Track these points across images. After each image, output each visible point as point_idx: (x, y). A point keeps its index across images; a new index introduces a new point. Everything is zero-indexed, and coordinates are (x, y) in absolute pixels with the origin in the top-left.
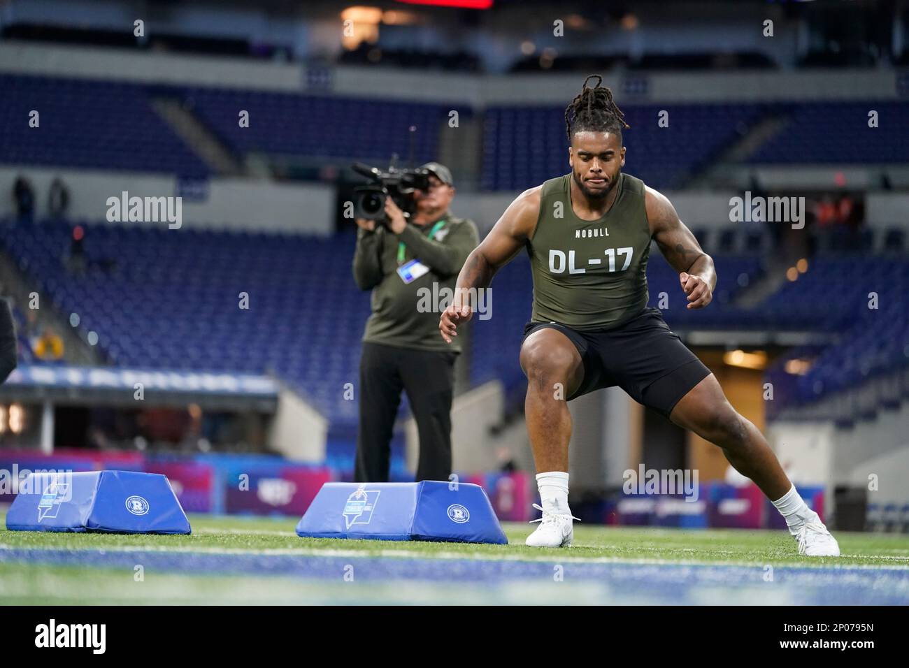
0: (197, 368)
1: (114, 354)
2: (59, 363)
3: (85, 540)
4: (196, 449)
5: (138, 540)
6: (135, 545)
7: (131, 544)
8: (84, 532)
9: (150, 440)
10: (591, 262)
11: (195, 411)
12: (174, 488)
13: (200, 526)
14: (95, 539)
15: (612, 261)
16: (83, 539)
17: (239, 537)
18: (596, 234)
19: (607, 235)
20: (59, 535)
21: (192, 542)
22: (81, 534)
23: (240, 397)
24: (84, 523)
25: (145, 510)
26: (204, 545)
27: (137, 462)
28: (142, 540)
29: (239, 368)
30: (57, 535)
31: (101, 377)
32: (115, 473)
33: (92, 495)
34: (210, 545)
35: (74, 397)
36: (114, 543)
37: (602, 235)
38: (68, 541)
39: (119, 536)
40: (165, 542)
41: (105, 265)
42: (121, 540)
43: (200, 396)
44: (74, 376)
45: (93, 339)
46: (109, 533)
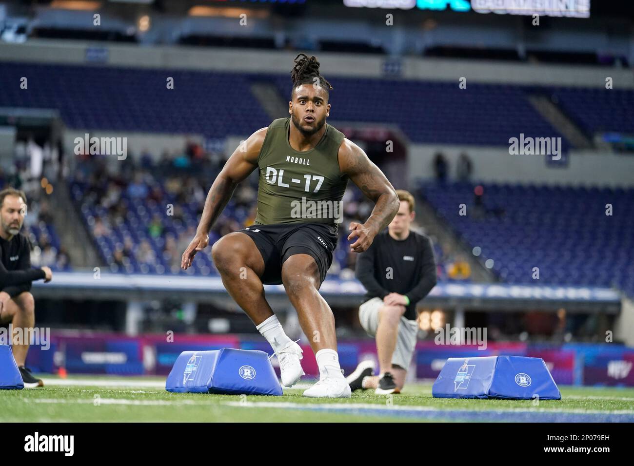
0: (562, 283)
1: (504, 275)
2: (466, 281)
3: (487, 405)
4: (563, 341)
5: (524, 404)
6: (522, 407)
7: (520, 407)
8: (486, 399)
9: (531, 334)
10: (294, 181)
11: (561, 314)
12: (548, 367)
13: (568, 394)
14: (494, 403)
15: (308, 183)
16: (486, 403)
17: (595, 401)
18: (300, 162)
19: (308, 164)
20: (469, 401)
21: (562, 405)
22: (484, 400)
23: (593, 303)
24: (486, 392)
25: (529, 383)
26: (571, 407)
27: (522, 349)
28: (527, 404)
29: (592, 284)
30: (468, 401)
31: (496, 291)
32: (507, 357)
33: (491, 373)
34: (574, 407)
35: (476, 305)
36: (508, 406)
37: (304, 164)
38: (476, 404)
39: (511, 402)
40: (543, 405)
41: (497, 212)
42: (512, 404)
43: (565, 302)
44: (477, 290)
45: (489, 264)
46: (504, 399)
